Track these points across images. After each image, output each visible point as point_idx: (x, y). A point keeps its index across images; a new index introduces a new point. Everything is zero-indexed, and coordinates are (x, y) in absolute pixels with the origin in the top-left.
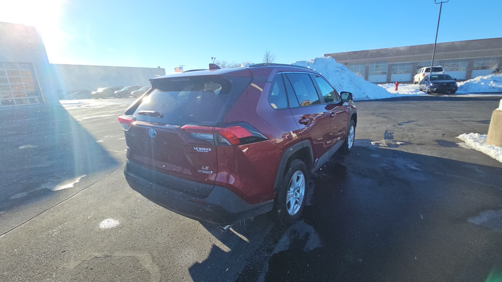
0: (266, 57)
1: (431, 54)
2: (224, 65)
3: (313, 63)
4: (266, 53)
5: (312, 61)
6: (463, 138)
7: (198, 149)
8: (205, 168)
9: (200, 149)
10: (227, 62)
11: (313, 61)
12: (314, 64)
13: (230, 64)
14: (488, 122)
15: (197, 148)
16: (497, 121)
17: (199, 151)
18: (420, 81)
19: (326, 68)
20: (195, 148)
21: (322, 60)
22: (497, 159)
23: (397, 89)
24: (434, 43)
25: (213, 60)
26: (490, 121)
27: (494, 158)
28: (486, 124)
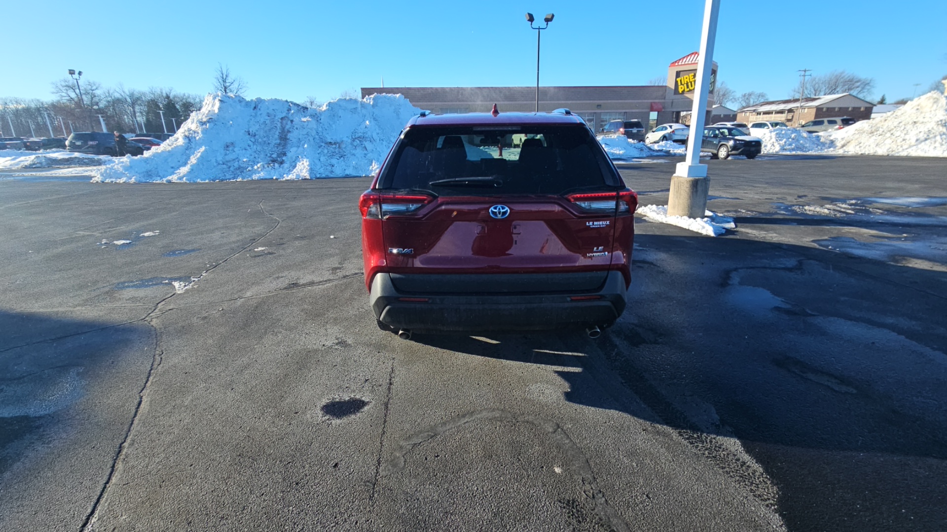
0: (221, 81)
1: (534, 102)
2: (93, 90)
3: (371, 103)
4: (219, 73)
5: (368, 101)
6: (644, 212)
7: (593, 224)
8: (598, 249)
9: (595, 223)
10: (99, 85)
11: (371, 100)
12: (373, 106)
13: (111, 92)
14: (668, 190)
15: (591, 223)
16: (679, 188)
17: (593, 226)
18: (522, 143)
19: (398, 115)
20: (589, 223)
21: (388, 99)
22: (691, 229)
23: (501, 155)
24: (536, 86)
25: (76, 76)
26: (669, 189)
27: (687, 228)
28: (664, 193)
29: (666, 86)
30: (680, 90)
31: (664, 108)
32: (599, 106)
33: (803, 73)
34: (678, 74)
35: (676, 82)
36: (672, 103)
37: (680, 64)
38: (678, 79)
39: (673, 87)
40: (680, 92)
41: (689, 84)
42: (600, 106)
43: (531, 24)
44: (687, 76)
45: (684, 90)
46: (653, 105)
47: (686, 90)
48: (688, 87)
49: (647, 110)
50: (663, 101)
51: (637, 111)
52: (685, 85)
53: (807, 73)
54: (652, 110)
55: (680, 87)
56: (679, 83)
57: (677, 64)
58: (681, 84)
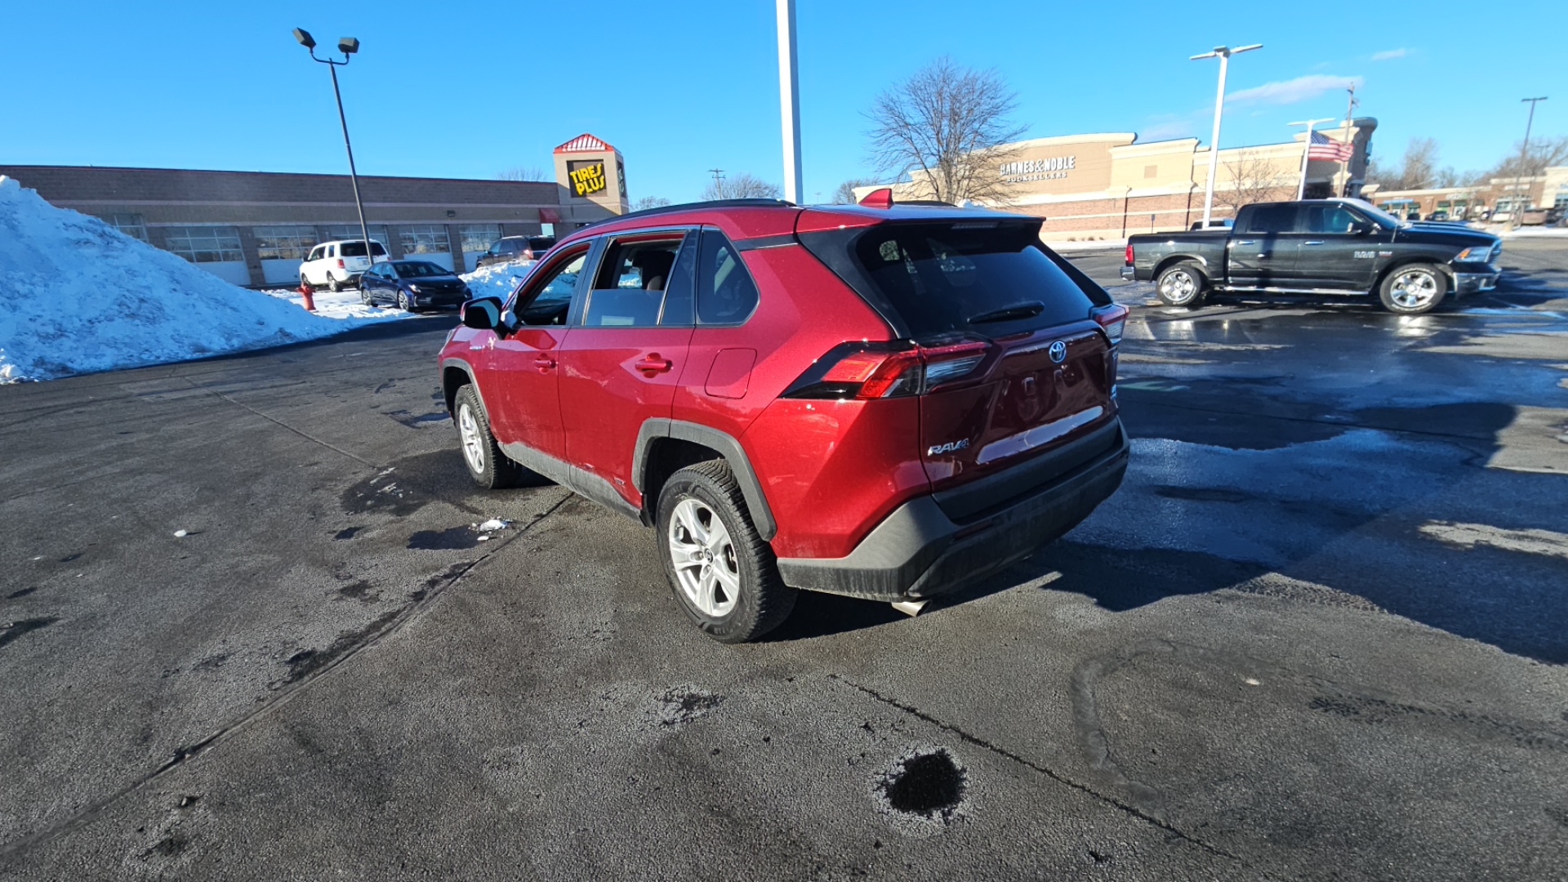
29: (556, 184)
30: (580, 191)
31: (561, 217)
32: (451, 213)
33: (715, 173)
34: (570, 165)
35: (571, 178)
36: (572, 209)
37: (569, 149)
38: (573, 174)
39: (567, 185)
40: (580, 193)
41: (591, 181)
42: (453, 212)
43: (312, 52)
44: (585, 170)
45: (585, 191)
46: (544, 213)
47: (589, 190)
48: (590, 187)
49: (537, 221)
50: (557, 206)
51: (520, 221)
52: (585, 183)
53: (721, 174)
54: (544, 221)
55: (578, 186)
56: (576, 181)
57: (564, 150)
58: (579, 182)
